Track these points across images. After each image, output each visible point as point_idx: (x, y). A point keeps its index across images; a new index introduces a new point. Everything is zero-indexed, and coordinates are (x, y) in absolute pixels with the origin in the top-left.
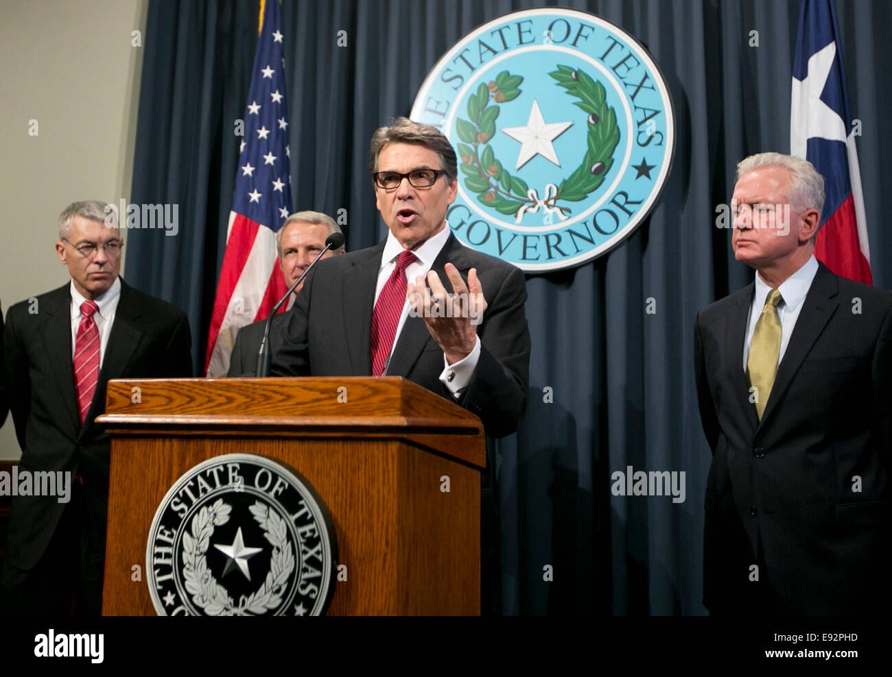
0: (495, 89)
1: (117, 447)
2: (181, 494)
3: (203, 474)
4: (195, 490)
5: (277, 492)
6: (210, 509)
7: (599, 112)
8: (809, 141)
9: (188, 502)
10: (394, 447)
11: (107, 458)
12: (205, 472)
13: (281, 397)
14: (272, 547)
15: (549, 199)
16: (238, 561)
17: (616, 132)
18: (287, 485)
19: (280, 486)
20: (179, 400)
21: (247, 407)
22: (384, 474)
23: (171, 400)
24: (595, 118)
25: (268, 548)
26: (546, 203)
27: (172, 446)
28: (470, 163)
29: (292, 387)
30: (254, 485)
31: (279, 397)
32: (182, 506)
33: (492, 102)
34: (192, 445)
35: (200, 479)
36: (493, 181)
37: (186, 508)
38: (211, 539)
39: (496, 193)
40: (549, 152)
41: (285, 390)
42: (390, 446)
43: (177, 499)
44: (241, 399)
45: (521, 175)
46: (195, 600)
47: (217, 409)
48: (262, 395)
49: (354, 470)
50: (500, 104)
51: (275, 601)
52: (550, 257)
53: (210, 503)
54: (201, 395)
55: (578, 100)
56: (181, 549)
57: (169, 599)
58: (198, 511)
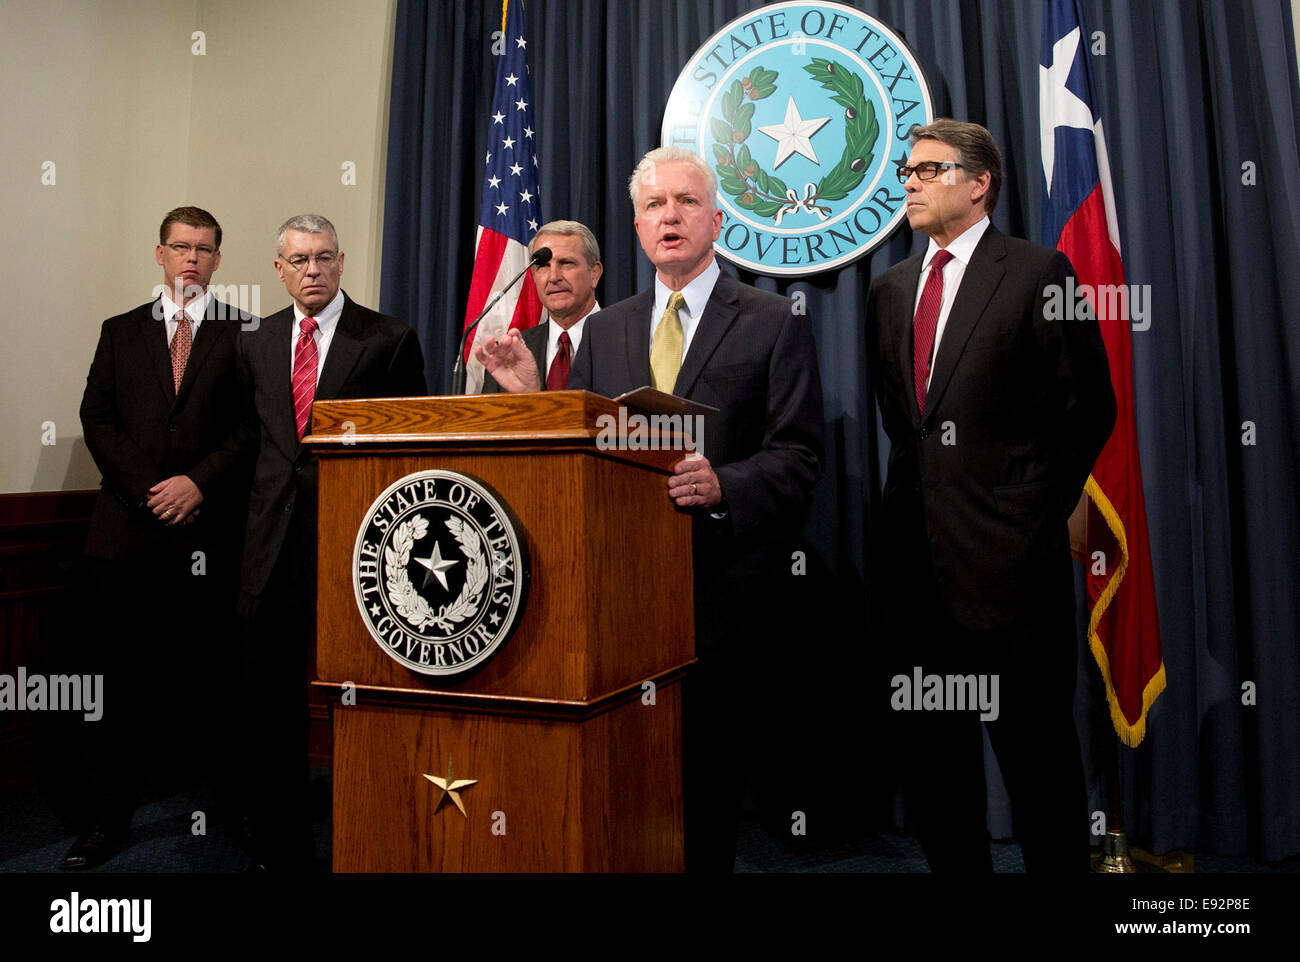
0: (750, 85)
1: (324, 467)
2: (382, 509)
3: (401, 491)
4: (394, 506)
5: (470, 505)
6: (409, 523)
7: (856, 105)
8: (1056, 129)
9: (389, 518)
10: (579, 459)
11: (316, 478)
12: (403, 488)
13: (474, 414)
14: (467, 559)
15: (808, 199)
16: (436, 573)
17: (874, 126)
18: (479, 498)
19: (473, 500)
20: (379, 420)
21: (442, 424)
22: (570, 485)
23: (371, 420)
24: (853, 112)
25: (463, 560)
26: (806, 203)
27: (373, 465)
28: (726, 165)
29: (483, 403)
30: (449, 501)
31: (470, 414)
32: (384, 521)
33: (747, 100)
34: (392, 463)
35: (399, 495)
36: (750, 182)
37: (387, 523)
38: (411, 552)
39: (754, 194)
40: (807, 149)
41: (476, 406)
42: (575, 459)
43: (378, 515)
44: (435, 417)
45: (779, 175)
46: (398, 610)
47: (412, 427)
48: (454, 412)
49: (542, 482)
50: (754, 102)
51: (472, 610)
52: (812, 260)
53: (409, 518)
54: (398, 414)
55: (836, 94)
56: (384, 562)
57: (376, 610)
58: (398, 527)
